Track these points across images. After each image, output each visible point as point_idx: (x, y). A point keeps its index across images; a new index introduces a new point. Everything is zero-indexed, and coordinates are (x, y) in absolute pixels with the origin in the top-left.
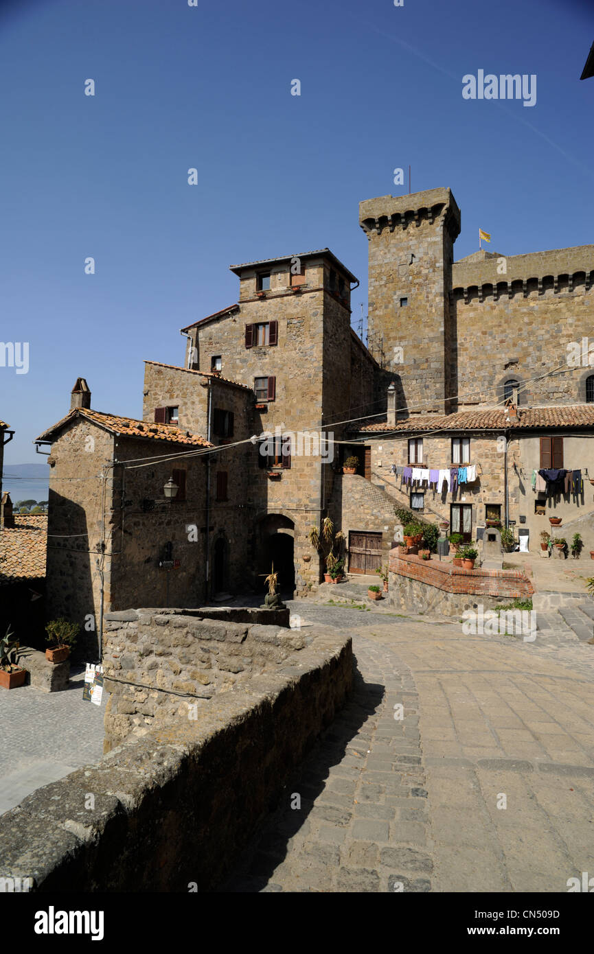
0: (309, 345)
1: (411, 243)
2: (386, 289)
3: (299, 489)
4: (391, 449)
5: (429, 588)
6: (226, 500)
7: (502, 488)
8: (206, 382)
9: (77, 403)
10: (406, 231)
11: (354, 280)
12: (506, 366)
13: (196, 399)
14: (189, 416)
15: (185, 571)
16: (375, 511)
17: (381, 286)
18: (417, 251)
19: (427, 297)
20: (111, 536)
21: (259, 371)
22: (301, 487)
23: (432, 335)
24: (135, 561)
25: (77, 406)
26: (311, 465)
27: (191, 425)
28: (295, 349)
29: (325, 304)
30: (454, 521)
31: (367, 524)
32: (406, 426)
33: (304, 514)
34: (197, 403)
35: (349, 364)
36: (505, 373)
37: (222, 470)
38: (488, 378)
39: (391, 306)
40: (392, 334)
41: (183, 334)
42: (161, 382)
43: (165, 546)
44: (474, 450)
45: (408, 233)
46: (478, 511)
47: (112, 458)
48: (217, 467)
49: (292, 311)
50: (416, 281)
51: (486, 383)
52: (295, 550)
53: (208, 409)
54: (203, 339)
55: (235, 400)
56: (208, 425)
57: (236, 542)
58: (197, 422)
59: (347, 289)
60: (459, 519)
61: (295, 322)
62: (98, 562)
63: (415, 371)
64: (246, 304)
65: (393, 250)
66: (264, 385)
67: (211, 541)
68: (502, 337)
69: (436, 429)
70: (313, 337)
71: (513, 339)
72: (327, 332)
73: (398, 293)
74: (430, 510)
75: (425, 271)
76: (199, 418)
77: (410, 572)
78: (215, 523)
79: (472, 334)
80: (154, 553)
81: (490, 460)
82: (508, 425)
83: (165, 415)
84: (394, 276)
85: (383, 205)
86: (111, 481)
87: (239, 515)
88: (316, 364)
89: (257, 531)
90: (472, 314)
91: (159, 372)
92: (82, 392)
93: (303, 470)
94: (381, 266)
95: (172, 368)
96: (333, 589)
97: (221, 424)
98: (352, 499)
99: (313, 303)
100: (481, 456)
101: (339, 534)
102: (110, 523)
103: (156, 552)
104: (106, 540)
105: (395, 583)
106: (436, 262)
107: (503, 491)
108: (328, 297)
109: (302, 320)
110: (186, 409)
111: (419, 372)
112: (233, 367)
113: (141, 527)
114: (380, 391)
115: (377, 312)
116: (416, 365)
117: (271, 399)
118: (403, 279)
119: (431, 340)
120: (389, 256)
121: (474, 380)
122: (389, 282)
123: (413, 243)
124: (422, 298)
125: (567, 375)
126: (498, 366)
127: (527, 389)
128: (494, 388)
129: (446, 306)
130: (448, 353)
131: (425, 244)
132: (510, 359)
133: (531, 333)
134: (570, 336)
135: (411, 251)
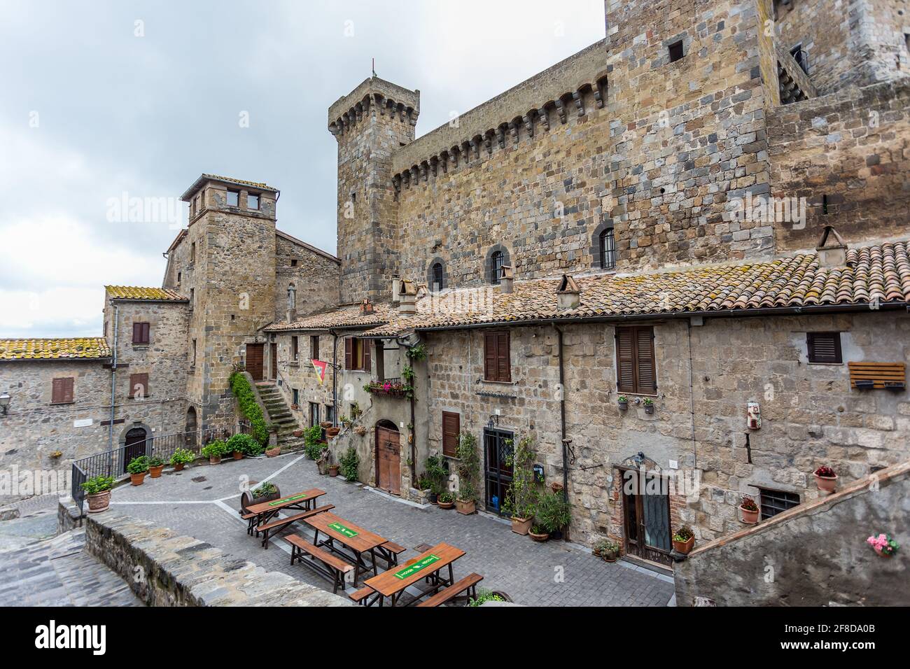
0: (205, 260)
2: (346, 187)
3: (199, 386)
6: (147, 395)
10: (355, 128)
12: (434, 249)
13: (111, 316)
14: (110, 330)
17: (343, 184)
18: (361, 145)
19: (365, 190)
21: (192, 284)
23: (367, 227)
26: (202, 365)
30: (314, 420)
33: (199, 408)
34: (111, 319)
36: (433, 256)
37: (140, 372)
44: (321, 349)
46: (322, 411)
48: (131, 370)
50: (360, 175)
51: (421, 268)
56: (114, 337)
59: (267, 201)
60: (316, 418)
64: (190, 227)
65: (349, 148)
67: (121, 431)
68: (431, 218)
70: (206, 253)
71: (438, 219)
73: (351, 189)
74: (300, 407)
75: (364, 165)
78: (127, 417)
79: (412, 219)
84: (349, 173)
85: (339, 108)
88: (206, 277)
90: (411, 199)
94: (343, 165)
99: (206, 223)
100: (324, 354)
106: (370, 153)
109: (203, 238)
110: (109, 324)
111: (361, 264)
112: (185, 281)
115: (341, 210)
116: (359, 258)
118: (354, 175)
119: (367, 232)
120: (347, 154)
122: (347, 180)
123: (359, 138)
124: (362, 191)
125: (476, 253)
126: (428, 250)
127: (448, 272)
128: (426, 273)
129: (382, 196)
130: (388, 241)
131: (365, 138)
132: (436, 242)
133: (450, 211)
134: (478, 209)
135: (358, 147)
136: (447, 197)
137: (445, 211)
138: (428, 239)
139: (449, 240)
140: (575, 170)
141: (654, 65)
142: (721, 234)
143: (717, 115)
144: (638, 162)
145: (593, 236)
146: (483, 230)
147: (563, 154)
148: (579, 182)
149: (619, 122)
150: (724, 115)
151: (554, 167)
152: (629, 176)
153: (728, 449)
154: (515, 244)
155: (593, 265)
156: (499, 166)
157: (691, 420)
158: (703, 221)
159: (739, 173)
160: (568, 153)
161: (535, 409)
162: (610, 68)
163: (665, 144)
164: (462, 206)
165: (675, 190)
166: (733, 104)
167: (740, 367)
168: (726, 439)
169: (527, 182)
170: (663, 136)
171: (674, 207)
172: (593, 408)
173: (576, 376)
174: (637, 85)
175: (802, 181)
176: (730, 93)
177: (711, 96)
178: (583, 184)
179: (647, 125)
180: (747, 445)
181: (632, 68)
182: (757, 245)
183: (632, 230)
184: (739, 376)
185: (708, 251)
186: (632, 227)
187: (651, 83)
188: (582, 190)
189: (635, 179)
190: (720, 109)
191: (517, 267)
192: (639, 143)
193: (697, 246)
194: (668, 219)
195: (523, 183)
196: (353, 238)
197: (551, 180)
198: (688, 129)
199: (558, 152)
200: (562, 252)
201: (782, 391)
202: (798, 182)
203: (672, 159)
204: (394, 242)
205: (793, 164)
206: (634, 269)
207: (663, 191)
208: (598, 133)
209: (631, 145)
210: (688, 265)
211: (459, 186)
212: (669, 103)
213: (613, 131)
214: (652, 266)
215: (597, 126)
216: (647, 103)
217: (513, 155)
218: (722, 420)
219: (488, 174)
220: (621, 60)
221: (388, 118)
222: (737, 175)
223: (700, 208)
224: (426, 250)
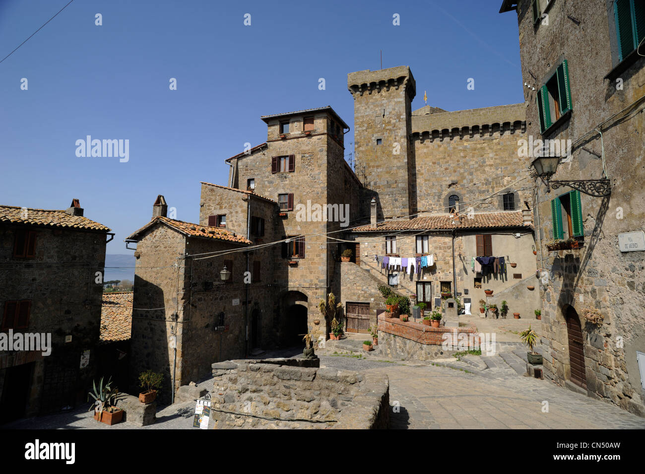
0: (317, 172)
1: (383, 102)
2: (367, 133)
3: (311, 273)
4: (374, 244)
5: (408, 341)
6: (260, 281)
7: (451, 270)
8: (246, 197)
9: (157, 213)
10: (380, 94)
11: (346, 127)
12: (450, 186)
13: (239, 210)
14: (234, 222)
15: (232, 333)
16: (364, 287)
17: (363, 130)
18: (387, 107)
19: (395, 138)
20: (182, 309)
21: (282, 190)
22: (312, 271)
23: (399, 164)
24: (199, 326)
25: (158, 214)
26: (320, 256)
27: (236, 228)
28: (307, 175)
29: (328, 144)
30: (419, 294)
31: (359, 297)
32: (384, 227)
33: (315, 291)
34: (239, 212)
35: (344, 184)
36: (449, 190)
37: (257, 260)
38: (438, 194)
39: (370, 144)
40: (372, 164)
41: (228, 163)
42: (213, 198)
43: (219, 315)
44: (431, 244)
45: (382, 95)
46: (435, 286)
47: (184, 252)
48: (254, 258)
49: (305, 148)
50: (388, 127)
51: (436, 197)
52: (308, 316)
53: (248, 217)
54: (241, 167)
55: (265, 209)
56: (247, 228)
57: (266, 311)
58: (240, 225)
59: (341, 133)
60: (422, 292)
61: (308, 156)
62: (172, 328)
63: (388, 189)
64: (272, 143)
65: (372, 106)
66: (285, 200)
67: (249, 311)
68: (446, 166)
69: (405, 229)
70: (320, 166)
71: (454, 167)
72: (330, 163)
73: (375, 135)
74: (402, 286)
75: (393, 121)
76: (241, 223)
77: (394, 331)
78: (252, 298)
79: (426, 164)
80: (211, 321)
81: (442, 251)
82: (454, 227)
83: (216, 221)
84: (372, 124)
85: (364, 76)
86: (183, 269)
87: (268, 292)
88: (322, 185)
89: (281, 303)
90: (425, 150)
91: (212, 190)
92: (161, 205)
93: (314, 260)
94: (363, 117)
95: (221, 187)
96: (337, 344)
97: (256, 226)
98: (348, 280)
99: (319, 143)
100: (436, 248)
101: (339, 305)
102: (182, 299)
103: (212, 320)
104: (179, 311)
105: (383, 339)
106: (401, 115)
107: (452, 272)
108: (330, 138)
109: (312, 154)
110: (232, 216)
111: (391, 190)
112: (263, 187)
113: (203, 302)
114: (363, 202)
115: (361, 149)
116: (389, 185)
117: (290, 209)
118: (379, 126)
119: (399, 168)
120: (368, 110)
121: (428, 195)
122: (369, 128)
123: (385, 102)
124: (390, 138)
126: (444, 186)
127: (464, 201)
128: (442, 200)
131: (393, 103)
133: (466, 163)
134: (491, 165)
135: (383, 108)
136: (462, 154)
137: (461, 163)
138: (444, 179)
139: (465, 181)
146: (496, 178)
154: (523, 189)
156: (508, 143)
164: (477, 162)
219: (499, 147)
224: (441, 186)
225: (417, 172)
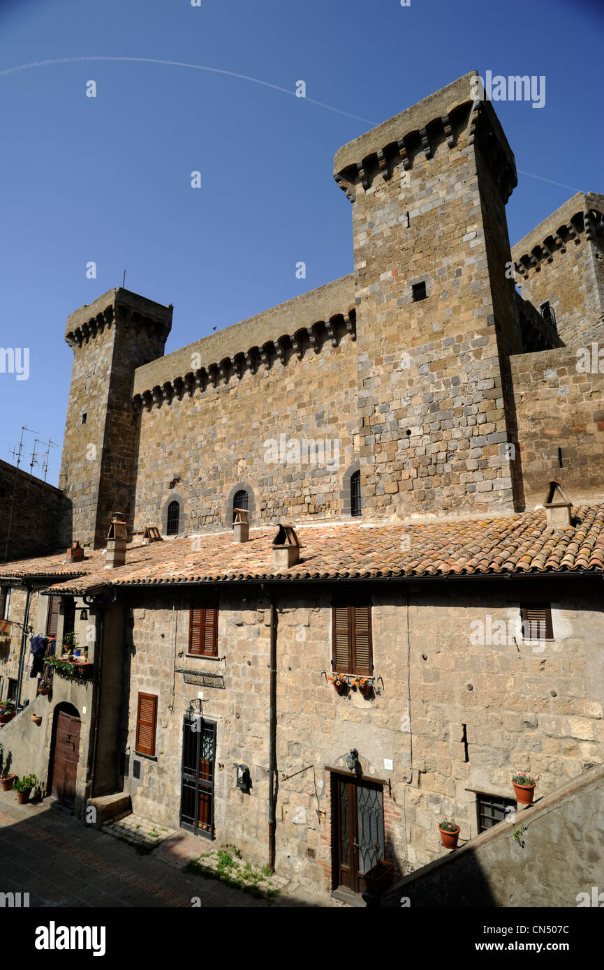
1: (96, 352)
2: (77, 405)
10: (95, 339)
12: (172, 485)
17: (75, 403)
18: (98, 360)
19: (98, 410)
23: (97, 453)
36: (170, 493)
38: (157, 501)
39: (77, 424)
40: (74, 456)
44: (11, 604)
45: (96, 342)
46: (4, 687)
50: (94, 393)
51: (155, 507)
63: (82, 497)
65: (85, 362)
68: (171, 448)
71: (179, 449)
73: (83, 409)
75: (100, 382)
79: (150, 447)
81: (18, 618)
84: (83, 390)
85: (79, 317)
90: (151, 423)
94: (77, 381)
100: (14, 611)
111: (84, 498)
115: (69, 432)
116: (83, 490)
118: (87, 393)
120: (82, 369)
121: (147, 502)
122: (79, 398)
123: (98, 351)
124: (94, 412)
125: (218, 491)
126: (165, 485)
127: (185, 512)
128: (160, 512)
129: (116, 419)
130: (119, 472)
131: (103, 352)
132: (175, 475)
133: (193, 440)
134: (223, 440)
135: (95, 361)
136: (190, 424)
137: (188, 441)
138: (166, 472)
139: (189, 474)
140: (327, 403)
141: (399, 302)
142: (466, 483)
143: (458, 358)
144: (385, 399)
145: (344, 478)
146: (227, 465)
147: (314, 386)
148: (331, 416)
149: (367, 356)
150: (465, 358)
151: (306, 399)
152: (377, 414)
153: (445, 744)
154: (262, 483)
155: (343, 512)
156: (248, 393)
157: (408, 708)
158: (448, 468)
159: (480, 419)
160: (321, 385)
161: (242, 691)
162: (358, 301)
163: (411, 382)
164: (206, 436)
165: (421, 432)
166: (473, 349)
167: (458, 643)
168: (444, 731)
169: (277, 413)
170: (409, 375)
171: (420, 451)
172: (306, 692)
173: (289, 652)
174: (384, 320)
175: (538, 432)
176: (469, 337)
177: (452, 339)
178: (334, 420)
179: (394, 361)
180: (464, 739)
181: (379, 302)
182: (500, 497)
183: (379, 474)
184: (456, 653)
185: (453, 501)
186: (378, 471)
187: (397, 320)
188: (333, 426)
189: (382, 418)
190: (461, 352)
191: (263, 510)
192: (386, 379)
193: (442, 495)
194: (414, 464)
195: (274, 413)
196: (79, 465)
197: (302, 412)
198: (432, 370)
199: (310, 383)
200: (310, 495)
201: (498, 672)
202: (535, 432)
203: (418, 400)
204: (127, 473)
205: (530, 413)
206: (381, 517)
207: (409, 432)
208: (351, 366)
209: (378, 381)
210: (434, 516)
211: (206, 412)
212: (414, 342)
213: (360, 365)
214: (399, 516)
215: (350, 358)
216: (393, 339)
217: (263, 383)
218: (439, 707)
219: (236, 402)
220: (369, 294)
221: (133, 332)
222: (480, 421)
223: (445, 453)
224: (162, 484)
225: (139, 463)
